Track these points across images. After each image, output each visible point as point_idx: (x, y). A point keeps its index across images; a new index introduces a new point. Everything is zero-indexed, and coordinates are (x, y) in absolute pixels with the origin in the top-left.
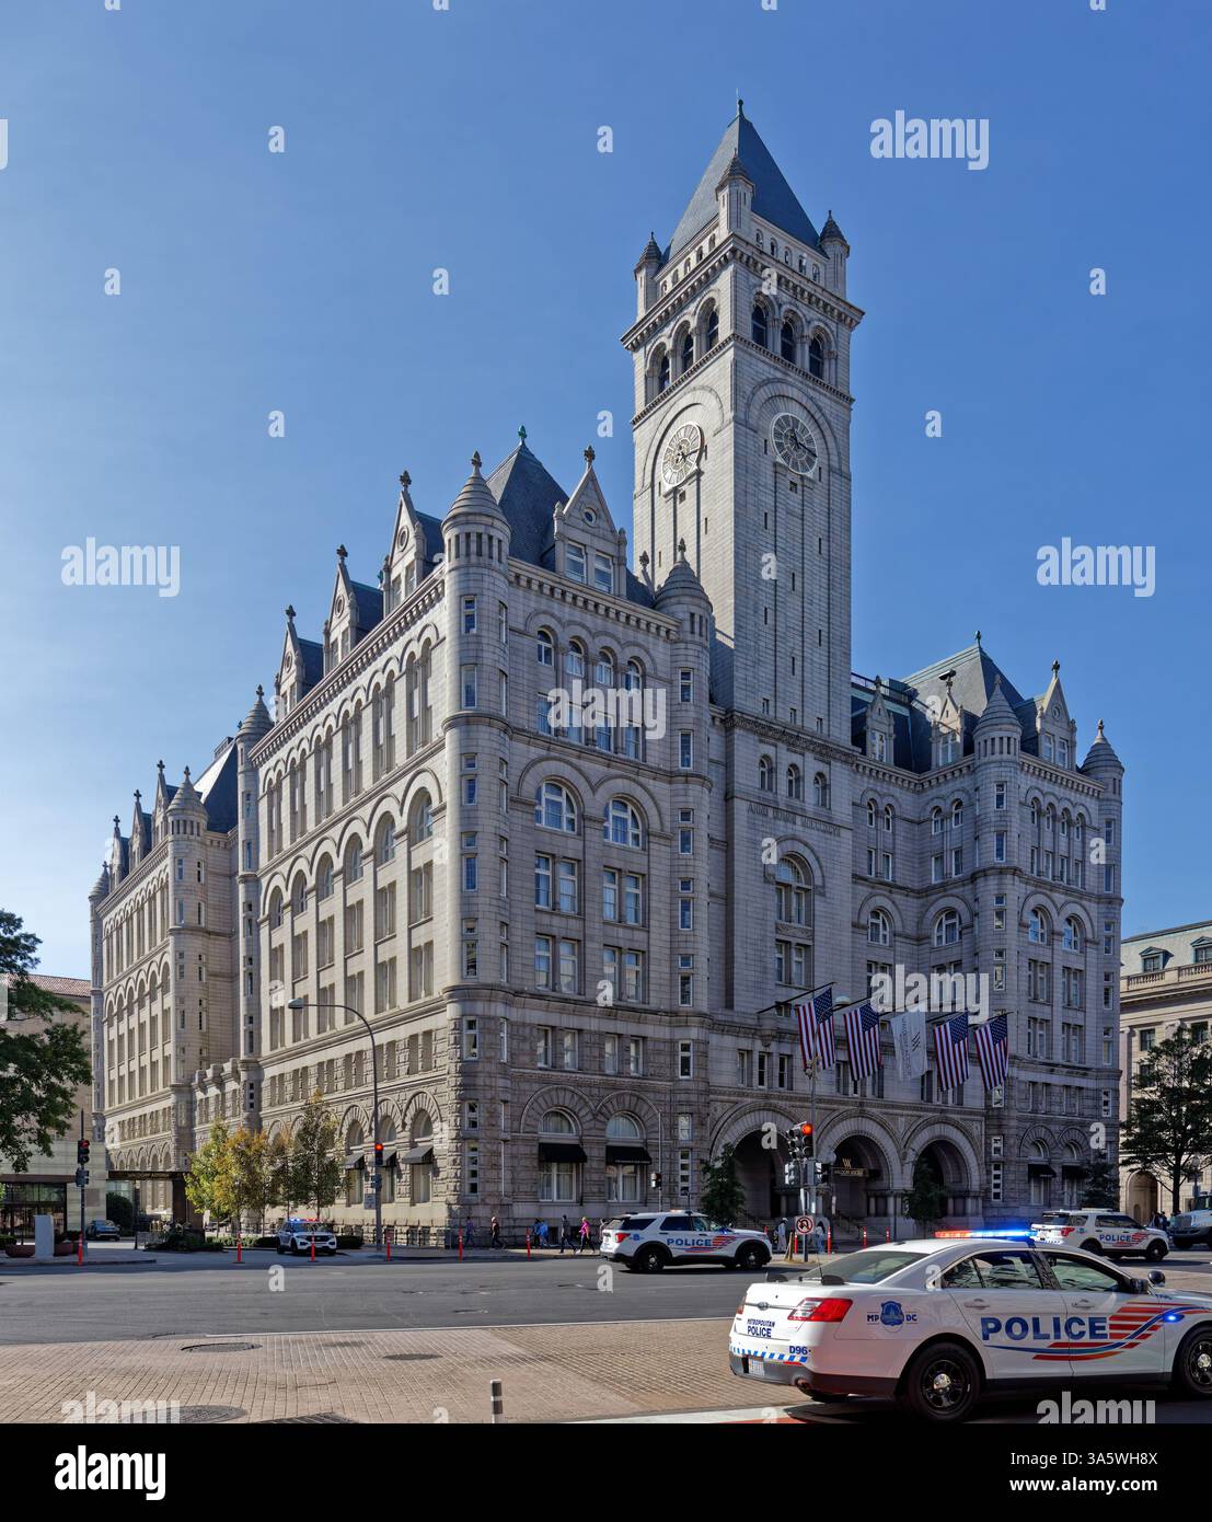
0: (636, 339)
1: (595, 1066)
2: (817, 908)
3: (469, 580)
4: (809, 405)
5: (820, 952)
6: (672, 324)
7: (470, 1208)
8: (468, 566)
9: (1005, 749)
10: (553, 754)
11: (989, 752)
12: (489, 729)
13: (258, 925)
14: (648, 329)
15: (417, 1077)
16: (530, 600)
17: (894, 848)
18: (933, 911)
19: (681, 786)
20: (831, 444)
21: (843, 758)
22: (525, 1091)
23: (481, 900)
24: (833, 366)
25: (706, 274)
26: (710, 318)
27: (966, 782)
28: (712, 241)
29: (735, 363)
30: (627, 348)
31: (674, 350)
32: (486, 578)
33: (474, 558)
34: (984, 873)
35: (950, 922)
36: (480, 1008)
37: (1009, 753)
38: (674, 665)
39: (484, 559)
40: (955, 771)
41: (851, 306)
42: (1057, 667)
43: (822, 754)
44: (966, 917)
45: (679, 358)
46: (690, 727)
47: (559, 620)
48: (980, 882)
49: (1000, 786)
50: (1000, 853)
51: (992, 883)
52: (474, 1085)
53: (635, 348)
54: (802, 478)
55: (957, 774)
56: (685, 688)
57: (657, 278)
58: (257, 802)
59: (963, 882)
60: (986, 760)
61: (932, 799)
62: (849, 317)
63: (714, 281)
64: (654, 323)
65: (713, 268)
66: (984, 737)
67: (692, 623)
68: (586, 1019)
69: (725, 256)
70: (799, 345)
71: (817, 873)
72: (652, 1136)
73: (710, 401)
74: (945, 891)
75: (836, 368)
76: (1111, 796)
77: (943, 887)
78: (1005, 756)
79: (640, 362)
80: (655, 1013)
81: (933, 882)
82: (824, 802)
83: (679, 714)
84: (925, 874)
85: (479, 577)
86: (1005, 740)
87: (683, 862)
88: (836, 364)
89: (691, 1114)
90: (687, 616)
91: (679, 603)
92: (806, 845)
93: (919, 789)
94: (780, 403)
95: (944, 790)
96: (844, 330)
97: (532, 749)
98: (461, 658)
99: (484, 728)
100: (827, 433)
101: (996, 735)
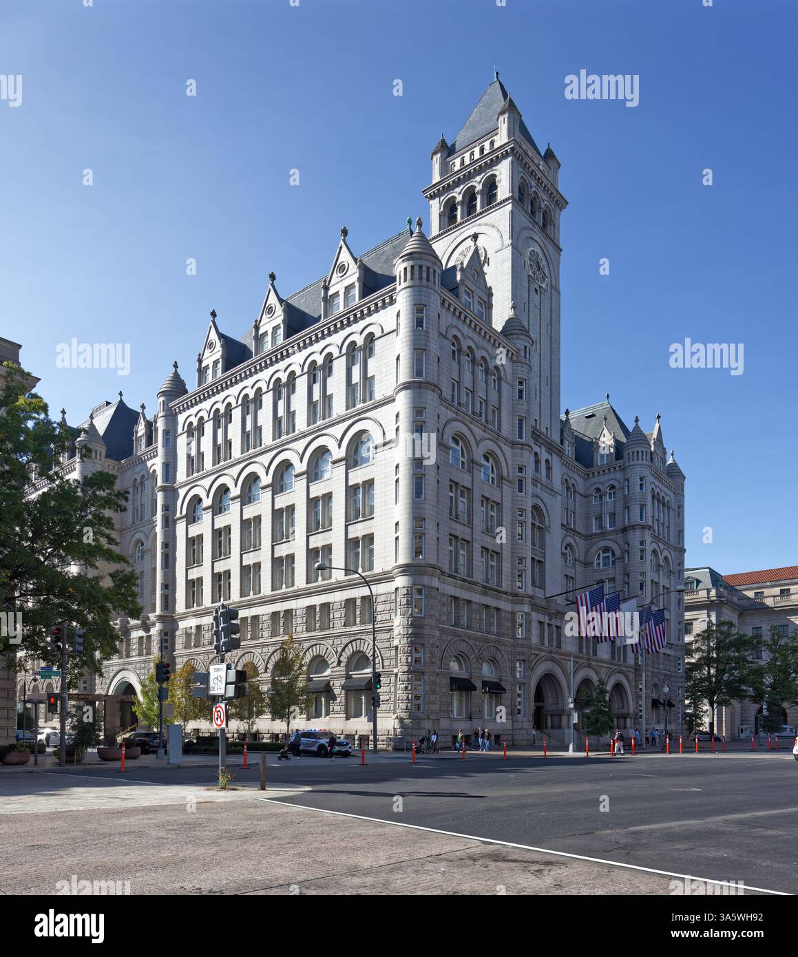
0: (434, 192)
1: (478, 627)
2: (547, 539)
3: (421, 295)
4: (543, 247)
5: (548, 566)
6: (462, 187)
7: (419, 722)
8: (421, 286)
9: (640, 458)
10: (459, 417)
11: (635, 458)
12: (432, 393)
13: (175, 522)
14: (443, 187)
15: (354, 628)
16: (448, 316)
17: (575, 510)
18: (595, 548)
19: (519, 451)
20: (552, 273)
21: (558, 453)
22: (444, 640)
23: (427, 506)
24: (552, 229)
25: (491, 160)
26: (491, 185)
27: (619, 475)
28: (492, 143)
29: (512, 213)
30: (426, 197)
31: (462, 203)
32: (432, 296)
33: (424, 282)
34: (633, 527)
35: (605, 555)
36: (426, 580)
37: (642, 460)
38: (514, 375)
39: (431, 284)
40: (610, 469)
41: (563, 198)
42: (659, 417)
43: (549, 449)
44: (618, 553)
45: (465, 207)
46: (524, 415)
47: (463, 334)
48: (630, 533)
49: (641, 479)
50: (641, 518)
51: (638, 533)
52: (422, 634)
53: (432, 197)
54: (540, 287)
55: (612, 470)
56: (520, 392)
57: (448, 160)
58: (176, 438)
59: (616, 532)
60: (633, 463)
61: (595, 483)
62: (561, 203)
63: (496, 165)
64: (449, 184)
65: (497, 157)
66: (631, 451)
67: (525, 352)
68: (473, 594)
69: (507, 151)
70: (537, 212)
71: (547, 519)
72: (504, 674)
73: (493, 233)
74: (604, 536)
75: (554, 230)
76: (680, 492)
77: (603, 534)
78: (644, 461)
79: (436, 207)
80: (505, 593)
81: (594, 531)
82: (548, 476)
83: (517, 406)
84: (589, 527)
85: (427, 294)
86: (644, 453)
87: (520, 499)
88: (554, 228)
89: (524, 661)
90: (523, 347)
91: (518, 339)
92: (542, 501)
93: (587, 477)
94: (531, 242)
95: (603, 479)
96: (557, 210)
97: (449, 412)
98: (414, 344)
99: (429, 392)
100: (551, 265)
101: (640, 449)
